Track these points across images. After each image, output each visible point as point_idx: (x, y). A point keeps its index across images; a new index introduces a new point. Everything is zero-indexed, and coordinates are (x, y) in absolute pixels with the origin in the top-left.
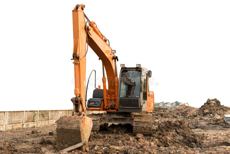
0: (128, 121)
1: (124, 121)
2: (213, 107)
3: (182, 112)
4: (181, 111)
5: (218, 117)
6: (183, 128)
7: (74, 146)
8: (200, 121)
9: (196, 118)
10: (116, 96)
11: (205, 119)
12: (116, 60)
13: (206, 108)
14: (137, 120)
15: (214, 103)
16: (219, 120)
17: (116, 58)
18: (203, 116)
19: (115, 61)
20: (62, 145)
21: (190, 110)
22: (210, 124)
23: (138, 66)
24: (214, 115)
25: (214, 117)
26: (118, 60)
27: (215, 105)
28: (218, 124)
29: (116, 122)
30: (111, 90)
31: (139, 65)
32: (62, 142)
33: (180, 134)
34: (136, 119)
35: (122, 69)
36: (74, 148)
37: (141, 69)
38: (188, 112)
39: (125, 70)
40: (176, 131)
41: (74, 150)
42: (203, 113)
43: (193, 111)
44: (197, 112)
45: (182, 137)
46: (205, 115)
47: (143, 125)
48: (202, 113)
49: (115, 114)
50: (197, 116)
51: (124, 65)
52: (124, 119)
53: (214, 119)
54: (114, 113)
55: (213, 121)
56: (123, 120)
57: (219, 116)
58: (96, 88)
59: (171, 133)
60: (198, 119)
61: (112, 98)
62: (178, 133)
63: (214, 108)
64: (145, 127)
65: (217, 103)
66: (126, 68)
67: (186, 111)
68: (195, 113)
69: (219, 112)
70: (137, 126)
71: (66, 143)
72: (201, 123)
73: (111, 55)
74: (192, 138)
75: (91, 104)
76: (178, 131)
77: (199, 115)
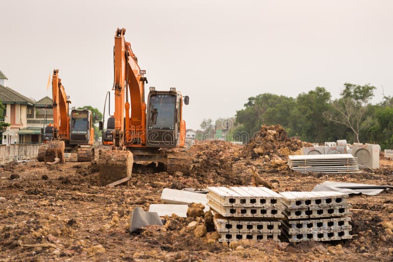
0: (157, 158)
1: (151, 158)
2: (272, 141)
3: (208, 153)
4: (206, 151)
5: (278, 160)
6: (225, 168)
7: (119, 181)
8: (246, 167)
9: (238, 163)
10: (141, 126)
11: (255, 164)
12: (145, 82)
13: (258, 144)
14: (172, 157)
15: (275, 135)
16: (280, 165)
17: (144, 80)
18: (252, 158)
19: (143, 84)
20: (104, 181)
21: (225, 149)
22: (264, 172)
23: (172, 90)
24: (271, 157)
25: (271, 160)
26: (147, 83)
27: (275, 138)
28: (277, 172)
29: (141, 160)
30: (135, 120)
31: (173, 88)
32: (105, 178)
33: (222, 175)
34: (170, 156)
35: (151, 92)
36: (120, 183)
37: (176, 93)
38: (221, 153)
39: (154, 94)
40: (217, 172)
41: (119, 185)
42: (252, 154)
43: (230, 151)
44: (241, 151)
45: (224, 179)
46: (255, 156)
47: (179, 162)
48: (250, 153)
49: (140, 149)
50: (240, 160)
51: (155, 88)
52: (152, 156)
53: (271, 163)
54: (138, 149)
55: (269, 167)
56: (149, 157)
57: (280, 159)
58: (111, 115)
59: (211, 174)
60: (242, 163)
61: (137, 129)
62: (219, 174)
63: (275, 144)
64: (181, 165)
65: (280, 134)
66: (156, 92)
67: (218, 151)
68: (236, 154)
69: (282, 152)
70: (172, 163)
71: (110, 178)
72: (249, 169)
73: (139, 76)
74: (236, 180)
75: (108, 137)
76: (219, 171)
77: (245, 157)
